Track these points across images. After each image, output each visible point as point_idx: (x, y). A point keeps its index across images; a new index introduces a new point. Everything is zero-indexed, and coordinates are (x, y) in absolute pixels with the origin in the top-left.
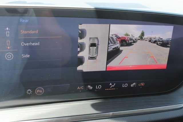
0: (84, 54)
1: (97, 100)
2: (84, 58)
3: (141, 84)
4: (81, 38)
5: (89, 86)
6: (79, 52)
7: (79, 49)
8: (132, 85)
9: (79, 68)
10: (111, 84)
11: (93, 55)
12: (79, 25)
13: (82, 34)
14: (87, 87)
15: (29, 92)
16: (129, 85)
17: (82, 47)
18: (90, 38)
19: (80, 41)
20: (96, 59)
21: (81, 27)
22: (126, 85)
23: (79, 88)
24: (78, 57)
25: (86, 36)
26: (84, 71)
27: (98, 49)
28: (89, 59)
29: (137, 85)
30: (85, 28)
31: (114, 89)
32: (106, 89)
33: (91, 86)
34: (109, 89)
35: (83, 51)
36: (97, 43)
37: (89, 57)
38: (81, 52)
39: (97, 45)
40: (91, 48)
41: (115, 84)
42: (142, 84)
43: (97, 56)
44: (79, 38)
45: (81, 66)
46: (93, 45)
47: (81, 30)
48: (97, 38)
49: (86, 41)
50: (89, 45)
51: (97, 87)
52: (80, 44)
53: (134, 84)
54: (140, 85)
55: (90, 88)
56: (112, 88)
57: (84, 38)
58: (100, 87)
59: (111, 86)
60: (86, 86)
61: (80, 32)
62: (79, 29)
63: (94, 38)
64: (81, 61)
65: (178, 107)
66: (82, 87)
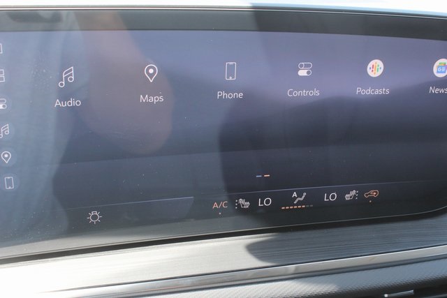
1: (262, 235)
3: (370, 194)
5: (241, 201)
8: (348, 197)
10: (295, 194)
14: (237, 202)
15: (94, 217)
16: (341, 196)
22: (333, 197)
23: (215, 205)
31: (304, 206)
32: (283, 208)
33: (246, 201)
34: (291, 207)
41: (305, 194)
42: (374, 193)
51: (262, 203)
53: (353, 193)
54: (367, 195)
55: (243, 206)
56: (297, 205)
59: (295, 198)
60: (232, 201)
66: (223, 204)
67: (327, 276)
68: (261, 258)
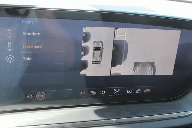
0: (88, 58)
1: (101, 106)
2: (88, 62)
3: (146, 91)
4: (85, 42)
5: (92, 92)
6: (83, 56)
7: (82, 53)
8: (137, 92)
9: (83, 72)
10: (115, 90)
11: (97, 60)
12: (84, 28)
13: (86, 38)
15: (30, 96)
16: (134, 91)
17: (86, 51)
18: (94, 42)
19: (84, 44)
20: (100, 63)
21: (85, 30)
22: (131, 91)
23: (81, 93)
24: (81, 61)
25: (90, 39)
26: (88, 76)
27: (102, 53)
28: (93, 63)
29: (142, 91)
30: (89, 31)
31: (118, 95)
32: (110, 95)
33: (94, 92)
34: (113, 95)
35: (87, 55)
36: (101, 47)
37: (92, 61)
38: (84, 55)
39: (101, 48)
40: (95, 51)
41: (119, 90)
42: (148, 90)
43: (101, 60)
44: (83, 41)
45: (84, 70)
46: (97, 49)
47: (85, 33)
48: (102, 42)
49: (90, 45)
50: (93, 49)
51: (101, 93)
52: (84, 48)
53: (139, 90)
54: (145, 91)
55: (93, 94)
56: (116, 94)
57: (88, 41)
58: (103, 92)
59: (115, 91)
60: (89, 91)
61: (84, 35)
62: (83, 32)
63: (98, 42)
64: (84, 65)
65: (184, 114)
66: (85, 93)
67: (127, 125)
68: (100, 116)
